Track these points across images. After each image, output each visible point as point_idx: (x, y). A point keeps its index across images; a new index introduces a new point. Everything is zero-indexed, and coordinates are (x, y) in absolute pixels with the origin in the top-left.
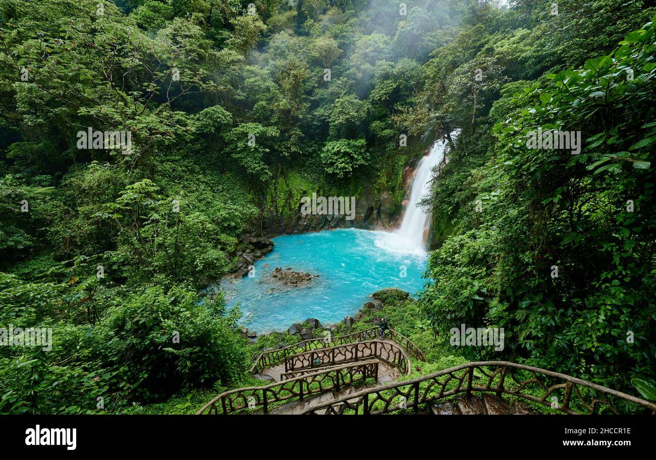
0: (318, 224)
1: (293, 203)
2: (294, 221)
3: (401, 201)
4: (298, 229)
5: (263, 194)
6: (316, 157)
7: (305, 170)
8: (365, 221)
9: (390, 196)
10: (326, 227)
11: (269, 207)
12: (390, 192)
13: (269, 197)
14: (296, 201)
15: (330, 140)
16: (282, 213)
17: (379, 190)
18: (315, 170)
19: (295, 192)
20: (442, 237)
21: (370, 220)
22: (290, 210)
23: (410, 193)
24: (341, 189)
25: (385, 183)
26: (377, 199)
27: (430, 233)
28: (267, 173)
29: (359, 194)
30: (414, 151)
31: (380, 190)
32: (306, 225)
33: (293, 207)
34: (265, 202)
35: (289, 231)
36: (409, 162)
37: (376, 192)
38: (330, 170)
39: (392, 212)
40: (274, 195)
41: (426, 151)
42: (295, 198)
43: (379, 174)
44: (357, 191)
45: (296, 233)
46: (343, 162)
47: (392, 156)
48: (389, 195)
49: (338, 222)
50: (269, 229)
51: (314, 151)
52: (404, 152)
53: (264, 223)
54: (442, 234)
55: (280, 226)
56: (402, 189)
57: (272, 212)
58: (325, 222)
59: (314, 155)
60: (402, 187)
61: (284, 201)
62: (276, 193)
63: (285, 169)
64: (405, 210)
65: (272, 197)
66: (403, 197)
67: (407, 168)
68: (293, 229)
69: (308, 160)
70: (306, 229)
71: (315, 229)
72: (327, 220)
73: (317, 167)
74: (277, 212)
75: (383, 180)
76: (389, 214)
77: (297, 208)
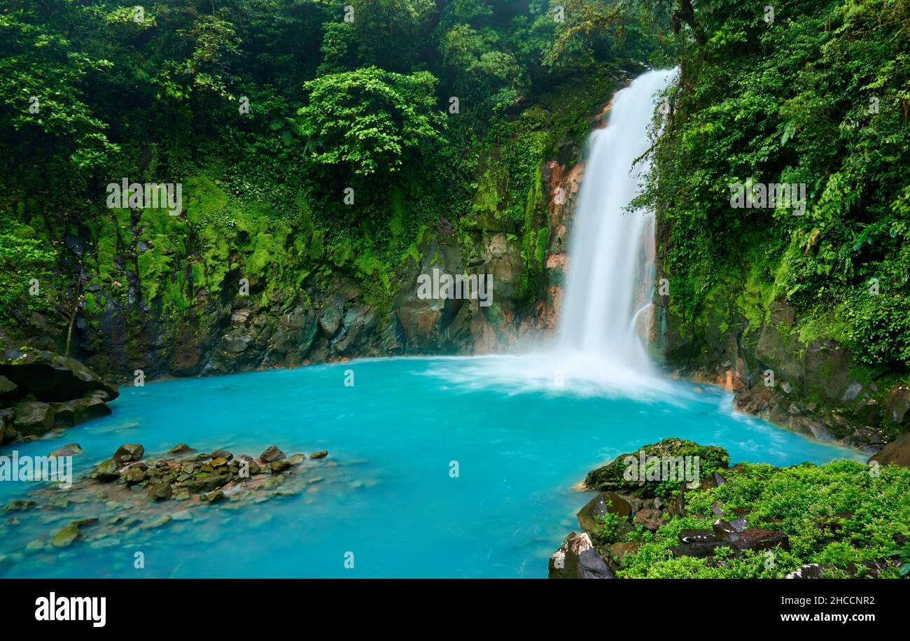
0: (294, 343)
1: (199, 267)
2: (205, 330)
3: (545, 260)
4: (222, 359)
5: (85, 233)
6: (278, 132)
7: (244, 171)
8: (442, 330)
9: (512, 249)
10: (321, 354)
11: (105, 275)
12: (511, 237)
13: (105, 245)
14: (210, 262)
15: (328, 71)
16: (158, 300)
17: (477, 233)
18: (278, 171)
19: (208, 232)
20: (698, 320)
21: (458, 323)
22: (191, 291)
23: (568, 233)
24: (361, 235)
25: (493, 208)
26: (475, 260)
27: (657, 318)
28: (98, 145)
29: (420, 248)
30: (564, 123)
31: (480, 232)
32: (251, 346)
33: (201, 281)
34: (91, 261)
35: (184, 364)
36: (556, 150)
37: (468, 239)
38: (329, 158)
39: (521, 295)
40: (128, 239)
41: (598, 117)
42: (208, 255)
43: (475, 186)
44: (412, 239)
45: (213, 372)
46: (372, 125)
47: (506, 136)
48: (508, 245)
49: (359, 336)
50: (103, 359)
51: (276, 114)
52: (538, 124)
53: (78, 333)
54: (698, 310)
55: (152, 348)
56: (543, 225)
57: (117, 294)
58: (316, 339)
59: (275, 126)
60: (544, 216)
61: (168, 259)
62: (138, 233)
63: (172, 162)
64: (556, 285)
65: (120, 244)
66: (548, 246)
67: (553, 165)
68: (202, 357)
69: (252, 141)
70: (250, 359)
71: (280, 358)
72: (321, 331)
73: (282, 161)
74: (139, 296)
75: (489, 200)
76: (515, 301)
77: (215, 288)
